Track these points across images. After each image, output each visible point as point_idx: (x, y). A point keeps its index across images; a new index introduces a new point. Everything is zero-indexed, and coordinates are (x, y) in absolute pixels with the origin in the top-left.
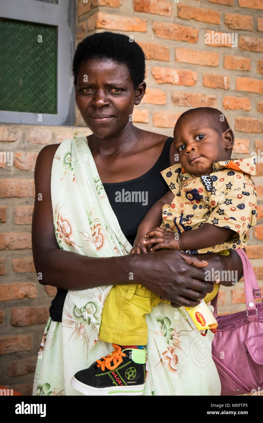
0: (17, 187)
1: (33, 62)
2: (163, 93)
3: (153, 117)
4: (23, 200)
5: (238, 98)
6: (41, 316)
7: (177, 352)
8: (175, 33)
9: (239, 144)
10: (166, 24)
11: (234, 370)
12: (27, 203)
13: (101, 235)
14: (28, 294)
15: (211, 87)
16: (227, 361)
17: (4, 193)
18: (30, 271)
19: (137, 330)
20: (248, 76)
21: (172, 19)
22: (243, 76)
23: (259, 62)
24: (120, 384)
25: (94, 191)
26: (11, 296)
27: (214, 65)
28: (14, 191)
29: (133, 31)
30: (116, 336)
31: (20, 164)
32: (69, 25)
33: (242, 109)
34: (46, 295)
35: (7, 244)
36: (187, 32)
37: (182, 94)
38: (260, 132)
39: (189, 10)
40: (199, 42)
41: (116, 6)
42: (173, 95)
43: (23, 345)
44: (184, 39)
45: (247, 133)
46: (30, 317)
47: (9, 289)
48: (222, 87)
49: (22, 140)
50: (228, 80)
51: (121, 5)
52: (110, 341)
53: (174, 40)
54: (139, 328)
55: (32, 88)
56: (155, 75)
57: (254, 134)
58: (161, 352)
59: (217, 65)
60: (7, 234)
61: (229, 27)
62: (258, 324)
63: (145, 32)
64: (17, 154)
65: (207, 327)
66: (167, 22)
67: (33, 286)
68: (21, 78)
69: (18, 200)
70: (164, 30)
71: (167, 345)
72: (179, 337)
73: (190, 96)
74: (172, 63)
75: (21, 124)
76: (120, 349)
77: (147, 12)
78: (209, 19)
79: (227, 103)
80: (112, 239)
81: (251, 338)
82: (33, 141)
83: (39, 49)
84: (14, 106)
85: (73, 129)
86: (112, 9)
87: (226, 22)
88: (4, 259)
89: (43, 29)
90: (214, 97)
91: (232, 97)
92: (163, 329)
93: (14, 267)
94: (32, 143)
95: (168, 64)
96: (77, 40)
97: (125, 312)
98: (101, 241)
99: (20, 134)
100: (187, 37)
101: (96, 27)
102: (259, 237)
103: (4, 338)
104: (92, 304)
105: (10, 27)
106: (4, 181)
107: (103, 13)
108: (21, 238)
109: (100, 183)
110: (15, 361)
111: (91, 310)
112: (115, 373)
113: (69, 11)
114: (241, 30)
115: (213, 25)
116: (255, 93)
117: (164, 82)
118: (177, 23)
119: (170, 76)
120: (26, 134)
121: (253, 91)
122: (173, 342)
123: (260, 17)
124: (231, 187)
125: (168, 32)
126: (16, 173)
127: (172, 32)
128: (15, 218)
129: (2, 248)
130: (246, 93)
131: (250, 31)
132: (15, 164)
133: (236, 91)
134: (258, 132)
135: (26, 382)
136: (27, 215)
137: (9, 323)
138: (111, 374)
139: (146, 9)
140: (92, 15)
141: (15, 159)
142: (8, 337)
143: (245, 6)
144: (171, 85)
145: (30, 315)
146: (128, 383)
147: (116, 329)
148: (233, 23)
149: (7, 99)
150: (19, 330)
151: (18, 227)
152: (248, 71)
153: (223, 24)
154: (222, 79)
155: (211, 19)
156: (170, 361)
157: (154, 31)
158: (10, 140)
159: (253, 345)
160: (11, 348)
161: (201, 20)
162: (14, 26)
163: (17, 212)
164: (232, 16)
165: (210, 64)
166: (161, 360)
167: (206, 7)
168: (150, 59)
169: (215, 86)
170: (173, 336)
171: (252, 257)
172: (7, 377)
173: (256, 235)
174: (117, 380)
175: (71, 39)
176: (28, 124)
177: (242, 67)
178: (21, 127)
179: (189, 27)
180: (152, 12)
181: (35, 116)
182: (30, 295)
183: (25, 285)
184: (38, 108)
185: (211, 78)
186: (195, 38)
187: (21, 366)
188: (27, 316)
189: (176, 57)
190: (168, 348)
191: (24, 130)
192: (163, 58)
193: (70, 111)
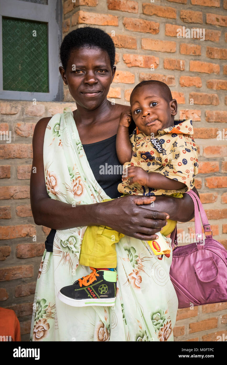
0: (18, 150)
1: (29, 51)
2: (132, 75)
3: (125, 93)
4: (24, 161)
5: (191, 78)
6: (39, 250)
7: (141, 274)
8: (141, 26)
9: (193, 113)
10: (133, 19)
11: (186, 287)
12: (26, 162)
13: (81, 185)
14: (29, 233)
15: (170, 69)
16: (182, 280)
17: (9, 155)
18: (30, 215)
19: (108, 256)
20: (199, 60)
21: (139, 15)
22: (195, 60)
23: (208, 48)
24: (94, 297)
25: (76, 151)
26: (16, 235)
27: (172, 51)
28: (16, 153)
29: (108, 25)
30: (91, 261)
31: (20, 132)
32: (57, 21)
33: (195, 86)
34: (43, 234)
35: (12, 195)
36: (151, 26)
37: (147, 75)
38: (209, 104)
39: (151, 8)
40: (160, 33)
41: (94, 5)
42: (140, 75)
43: (26, 273)
44: (148, 32)
45: (199, 105)
46: (31, 251)
47: (14, 230)
48: (179, 69)
49: (22, 113)
50: (183, 63)
51: (97, 5)
52: (87, 265)
53: (140, 32)
54: (109, 254)
55: (29, 72)
56: (126, 60)
57: (204, 106)
58: (128, 274)
59: (174, 51)
60: (11, 187)
61: (183, 21)
62: (205, 251)
63: (117, 26)
64: (18, 124)
65: (162, 253)
66: (134, 17)
67: (33, 227)
68: (20, 65)
69: (20, 160)
70: (132, 24)
71: (133, 268)
72: (142, 262)
73: (153, 77)
74: (139, 51)
75: (21, 100)
76: (95, 270)
77: (118, 10)
78: (167, 15)
79: (183, 81)
80: (89, 187)
81: (198, 262)
82: (30, 114)
83: (33, 41)
84: (15, 86)
85: (61, 104)
86: (91, 8)
87: (181, 17)
88: (10, 206)
89: (36, 25)
90: (173, 77)
91: (187, 77)
92: (129, 256)
93: (18, 213)
94: (30, 115)
95: (136, 51)
96: (64, 33)
97: (98, 242)
98: (81, 190)
99: (20, 108)
100: (150, 29)
101: (78, 23)
102: (209, 187)
103: (11, 268)
104: (74, 238)
105: (10, 24)
106: (8, 146)
107: (84, 11)
108: (23, 190)
109: (80, 145)
110: (20, 285)
111: (72, 242)
112: (90, 289)
113: (57, 10)
114: (194, 23)
115: (171, 19)
116: (205, 73)
117: (133, 66)
118: (143, 19)
119: (137, 61)
120: (25, 108)
121: (203, 71)
122: (138, 266)
123: (208, 12)
124: (177, 144)
125: (135, 26)
126: (17, 139)
127: (138, 26)
128: (18, 174)
129: (8, 198)
130: (198, 74)
131: (200, 24)
132: (17, 132)
133: (190, 72)
134: (208, 104)
135: (29, 301)
136: (27, 172)
137: (14, 256)
138: (87, 289)
139: (117, 8)
140: (74, 13)
141: (16, 128)
142: (14, 267)
143: (196, 4)
144: (138, 68)
145: (31, 250)
146: (101, 296)
147: (91, 256)
148: (186, 17)
149: (9, 81)
150: (23, 261)
151: (20, 181)
152: (199, 55)
153: (179, 19)
154: (179, 62)
155: (169, 15)
156: (135, 281)
157: (124, 25)
158: (12, 113)
159: (200, 267)
160: (17, 275)
161: (161, 15)
162: (14, 23)
163: (19, 170)
164: (186, 12)
165: (169, 50)
166: (128, 280)
167: (165, 5)
168: (121, 47)
169: (173, 68)
170: (138, 261)
171: (204, 202)
172: (14, 297)
173: (207, 185)
174: (92, 294)
175: (59, 33)
176: (26, 101)
177: (195, 53)
178: (20, 103)
179: (152, 21)
180: (123, 10)
181: (32, 94)
182: (31, 234)
183: (26, 226)
184: (34, 88)
185: (169, 62)
186: (157, 30)
187: (25, 289)
188: (28, 251)
189: (142, 46)
190: (134, 271)
191: (23, 105)
192: (131, 47)
193: (59, 90)
